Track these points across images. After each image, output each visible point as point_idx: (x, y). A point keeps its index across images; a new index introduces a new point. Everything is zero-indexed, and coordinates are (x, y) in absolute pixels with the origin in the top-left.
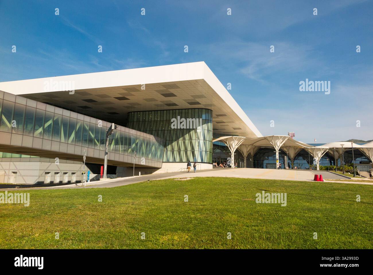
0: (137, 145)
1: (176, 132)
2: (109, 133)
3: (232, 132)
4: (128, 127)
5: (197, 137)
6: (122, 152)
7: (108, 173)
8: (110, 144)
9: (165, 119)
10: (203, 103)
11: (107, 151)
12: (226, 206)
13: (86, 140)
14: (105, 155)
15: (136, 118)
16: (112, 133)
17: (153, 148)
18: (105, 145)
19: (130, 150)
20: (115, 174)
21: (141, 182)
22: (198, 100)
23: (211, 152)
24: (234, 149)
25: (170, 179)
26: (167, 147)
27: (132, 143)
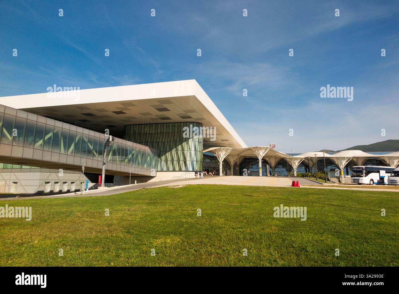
0: (133, 155)
1: (169, 144)
2: (107, 144)
3: (221, 144)
4: (124, 139)
5: (189, 148)
6: (119, 162)
7: (106, 181)
8: (108, 155)
9: (159, 131)
10: (194, 117)
11: (105, 162)
12: (214, 210)
13: (85, 152)
14: (103, 165)
15: (132, 130)
16: (110, 144)
17: (148, 159)
18: (103, 156)
19: (127, 160)
20: (113, 182)
21: (136, 190)
22: (189, 114)
23: (201, 162)
24: (222, 159)
25: (164, 187)
26: (162, 157)
27: (128, 154)
